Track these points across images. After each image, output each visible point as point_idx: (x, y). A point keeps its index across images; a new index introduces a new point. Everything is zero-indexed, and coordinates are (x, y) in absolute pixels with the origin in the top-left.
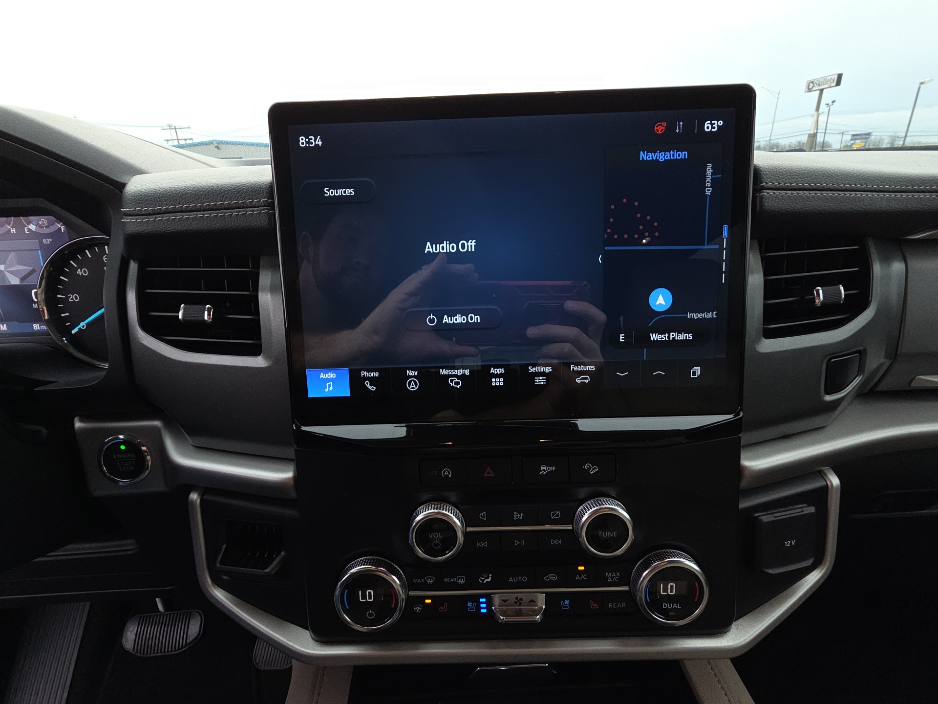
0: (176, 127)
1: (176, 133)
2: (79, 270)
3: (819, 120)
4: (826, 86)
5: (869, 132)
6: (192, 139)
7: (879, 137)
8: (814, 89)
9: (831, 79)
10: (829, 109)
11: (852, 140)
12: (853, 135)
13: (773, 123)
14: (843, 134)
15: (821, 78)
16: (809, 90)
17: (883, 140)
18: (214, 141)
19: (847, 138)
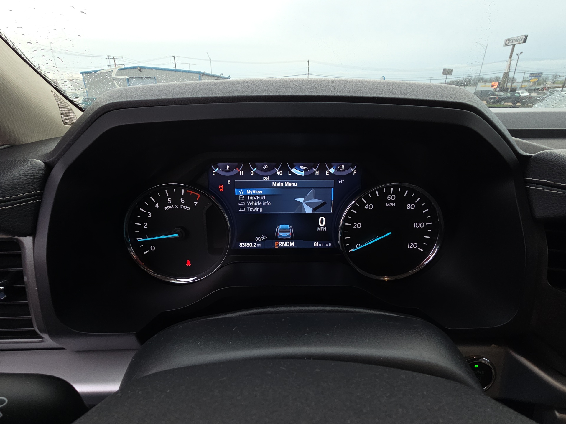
0: (115, 57)
1: (115, 61)
2: (367, 205)
3: (511, 64)
4: (517, 43)
5: (541, 72)
6: (124, 65)
7: (546, 76)
8: (509, 44)
9: (520, 38)
10: (519, 57)
11: (530, 77)
12: (531, 74)
13: (482, 64)
14: (525, 73)
15: (514, 37)
16: (506, 45)
17: (549, 77)
18: (138, 66)
19: (527, 75)
